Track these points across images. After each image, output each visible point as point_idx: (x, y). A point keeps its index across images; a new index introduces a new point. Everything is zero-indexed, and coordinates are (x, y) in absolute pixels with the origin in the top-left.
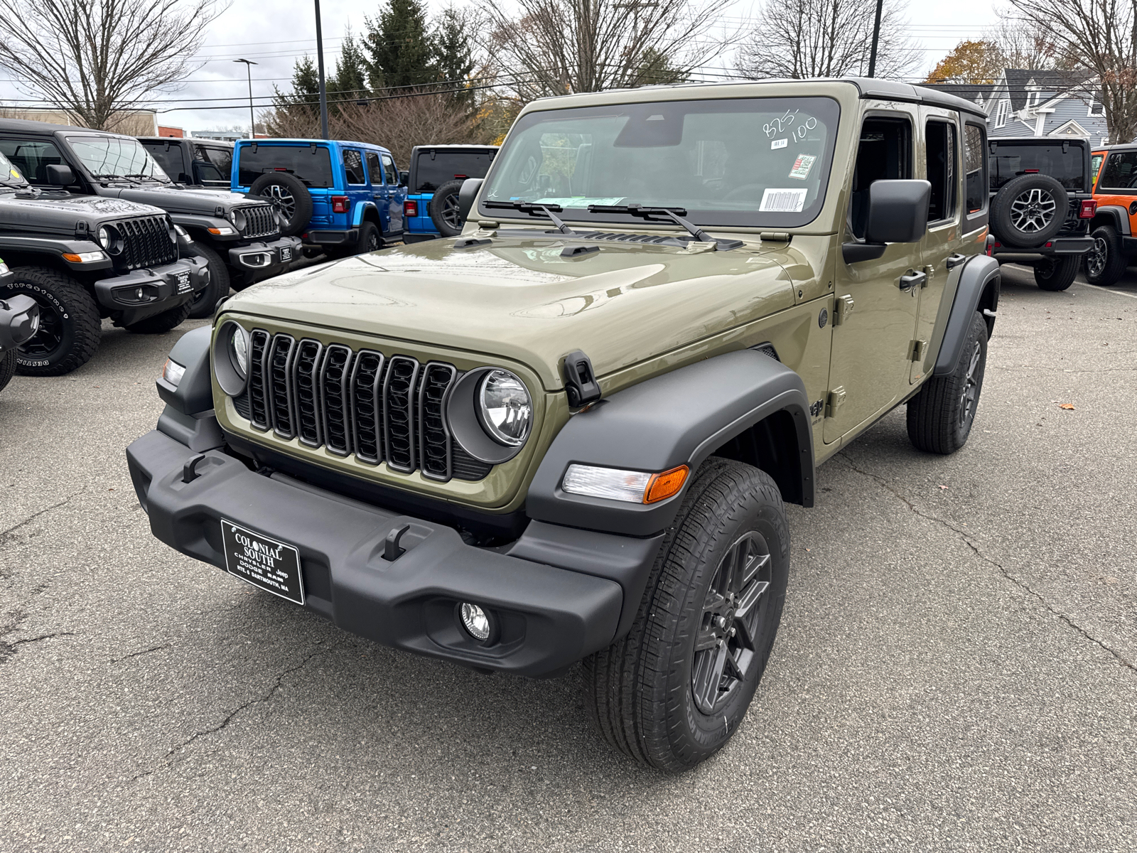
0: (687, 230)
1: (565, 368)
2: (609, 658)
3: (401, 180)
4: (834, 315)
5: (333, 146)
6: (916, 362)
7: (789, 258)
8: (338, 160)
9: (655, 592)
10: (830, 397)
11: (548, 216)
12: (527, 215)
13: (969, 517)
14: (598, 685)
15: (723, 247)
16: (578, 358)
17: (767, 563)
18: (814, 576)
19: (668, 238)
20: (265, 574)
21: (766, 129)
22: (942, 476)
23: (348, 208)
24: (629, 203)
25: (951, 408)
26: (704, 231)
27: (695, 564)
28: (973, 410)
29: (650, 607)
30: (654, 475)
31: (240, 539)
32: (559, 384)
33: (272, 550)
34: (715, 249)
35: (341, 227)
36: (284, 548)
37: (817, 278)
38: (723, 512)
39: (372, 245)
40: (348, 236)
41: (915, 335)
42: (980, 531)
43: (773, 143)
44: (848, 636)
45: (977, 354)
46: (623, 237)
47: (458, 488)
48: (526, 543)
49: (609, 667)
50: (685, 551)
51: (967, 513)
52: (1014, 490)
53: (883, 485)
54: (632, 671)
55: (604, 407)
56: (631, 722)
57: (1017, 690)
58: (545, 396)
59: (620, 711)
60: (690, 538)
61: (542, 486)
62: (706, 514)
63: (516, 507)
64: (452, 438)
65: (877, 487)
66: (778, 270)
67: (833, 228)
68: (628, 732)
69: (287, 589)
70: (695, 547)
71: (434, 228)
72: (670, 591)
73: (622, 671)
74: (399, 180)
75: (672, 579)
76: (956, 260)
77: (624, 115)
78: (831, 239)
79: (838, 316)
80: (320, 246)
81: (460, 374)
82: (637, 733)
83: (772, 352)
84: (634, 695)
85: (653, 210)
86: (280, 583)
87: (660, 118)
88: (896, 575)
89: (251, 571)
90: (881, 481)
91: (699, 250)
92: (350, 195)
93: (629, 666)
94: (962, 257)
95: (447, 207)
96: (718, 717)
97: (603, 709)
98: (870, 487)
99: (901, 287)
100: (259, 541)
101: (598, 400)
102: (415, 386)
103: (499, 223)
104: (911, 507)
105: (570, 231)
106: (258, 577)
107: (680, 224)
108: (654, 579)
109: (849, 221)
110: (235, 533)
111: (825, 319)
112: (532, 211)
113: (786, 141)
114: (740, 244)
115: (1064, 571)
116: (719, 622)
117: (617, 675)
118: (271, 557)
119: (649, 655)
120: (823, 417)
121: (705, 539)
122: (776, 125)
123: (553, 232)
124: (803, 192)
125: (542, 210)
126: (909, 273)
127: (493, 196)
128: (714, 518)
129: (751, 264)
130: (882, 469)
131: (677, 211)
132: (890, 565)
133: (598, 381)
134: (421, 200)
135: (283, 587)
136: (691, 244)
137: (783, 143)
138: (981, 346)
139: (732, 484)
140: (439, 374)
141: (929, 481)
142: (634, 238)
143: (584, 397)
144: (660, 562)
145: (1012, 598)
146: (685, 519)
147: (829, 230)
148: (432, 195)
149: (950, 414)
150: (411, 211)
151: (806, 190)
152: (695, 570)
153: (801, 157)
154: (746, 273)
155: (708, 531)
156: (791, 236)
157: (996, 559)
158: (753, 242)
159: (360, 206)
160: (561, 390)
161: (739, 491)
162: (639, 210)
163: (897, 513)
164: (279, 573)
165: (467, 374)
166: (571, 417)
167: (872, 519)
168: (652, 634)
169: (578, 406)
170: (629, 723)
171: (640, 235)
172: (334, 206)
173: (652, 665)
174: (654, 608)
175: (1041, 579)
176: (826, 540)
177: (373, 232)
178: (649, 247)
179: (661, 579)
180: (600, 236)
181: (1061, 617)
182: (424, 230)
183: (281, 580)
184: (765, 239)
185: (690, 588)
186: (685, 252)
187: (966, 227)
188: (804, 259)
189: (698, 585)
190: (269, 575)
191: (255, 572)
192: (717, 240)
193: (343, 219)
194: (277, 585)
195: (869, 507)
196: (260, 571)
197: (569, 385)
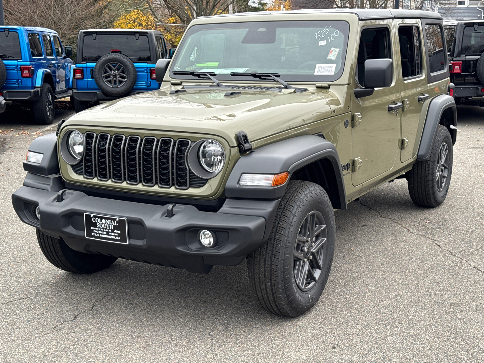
0: (281, 84)
1: (237, 138)
2: (260, 257)
3: (66, 54)
4: (352, 122)
5: (21, 31)
6: (403, 150)
7: (329, 96)
8: (25, 40)
9: (277, 228)
10: (354, 162)
11: (209, 78)
12: (197, 78)
13: (439, 233)
14: (255, 270)
15: (298, 91)
16: (242, 134)
17: (324, 229)
18: (354, 259)
19: (272, 88)
20: (108, 234)
21: (316, 36)
22: (429, 217)
23: (32, 74)
24: (251, 71)
25: (430, 179)
26: (289, 84)
27: (293, 216)
28: (448, 183)
29: (276, 234)
30: (276, 175)
31: (94, 220)
32: (236, 144)
33: (113, 221)
34: (295, 92)
35: (27, 88)
36: (119, 219)
37: (342, 105)
38: (303, 197)
39: (49, 100)
40: (32, 94)
41: (401, 135)
42: (443, 239)
43: (320, 42)
44: (369, 278)
45: (446, 150)
46: (250, 88)
47: (192, 191)
48: (225, 208)
49: (259, 261)
50: (289, 211)
51: (438, 232)
52: (466, 221)
53: (395, 222)
54: (269, 260)
55: (253, 153)
56: (270, 284)
57: (445, 291)
58: (230, 149)
59: (265, 280)
60: (290, 206)
61: (231, 183)
62: (297, 198)
63: (218, 197)
64: (190, 170)
65: (392, 224)
66: (324, 101)
67: (348, 81)
68: (268, 290)
69: (119, 238)
70: (293, 210)
71: (97, 87)
72: (283, 226)
73: (265, 261)
74: (64, 53)
75: (284, 222)
76: (423, 97)
77: (246, 28)
78: (348, 86)
79: (354, 122)
80: (11, 101)
81: (193, 143)
82: (272, 289)
83: (322, 136)
84: (271, 271)
85: (264, 74)
86: (116, 236)
87: (264, 29)
88: (396, 256)
89: (99, 234)
90: (395, 221)
91: (287, 93)
92: (33, 65)
93: (268, 259)
94: (427, 95)
95: (106, 72)
96: (306, 294)
97: (257, 281)
98: (388, 223)
99: (389, 111)
100: (105, 218)
101: (251, 151)
102: (172, 150)
103: (182, 82)
104: (409, 230)
105: (223, 85)
106: (104, 236)
107: (277, 81)
108: (277, 222)
109: (357, 78)
110: (92, 218)
111: (347, 124)
112: (200, 76)
113: (325, 41)
114: (306, 90)
115: (482, 252)
116: (304, 249)
117: (263, 263)
118: (111, 225)
119: (276, 252)
120: (351, 172)
121: (296, 207)
122: (320, 33)
123: (213, 86)
124: (334, 66)
125: (206, 75)
126: (393, 103)
127: (177, 68)
128: (299, 199)
129: (312, 98)
130: (396, 216)
131: (276, 75)
132: (393, 253)
133: (251, 143)
134: (86, 67)
135: (117, 238)
136: (283, 90)
137: (324, 43)
138: (448, 145)
139: (306, 187)
140: (183, 144)
141: (421, 219)
142: (255, 88)
143: (246, 149)
144: (279, 216)
145: (452, 262)
146: (288, 200)
147: (346, 82)
148: (95, 64)
149: (430, 182)
150: (78, 76)
151: (336, 64)
152: (293, 219)
153: (332, 49)
154: (310, 102)
155: (297, 204)
156: (329, 86)
157: (449, 249)
158: (312, 89)
159: (40, 72)
160: (236, 147)
161: (309, 190)
162: (257, 75)
163: (401, 234)
164: (116, 231)
165: (196, 143)
166: (240, 157)
167: (387, 236)
168: (277, 244)
169: (243, 153)
170: (269, 284)
171: (258, 86)
172: (22, 74)
173: (277, 256)
174: (277, 233)
175: (469, 255)
176: (362, 245)
177: (49, 91)
178: (264, 92)
179: (279, 222)
180: (238, 87)
181: (474, 267)
182: (88, 89)
183: (117, 235)
184: (318, 88)
185: (291, 225)
186: (281, 94)
187: (430, 80)
188: (336, 97)
189: (294, 225)
190: (110, 234)
191: (102, 234)
192: (295, 88)
193: (28, 82)
194: (114, 237)
195: (386, 231)
196: (105, 233)
197: (239, 144)
